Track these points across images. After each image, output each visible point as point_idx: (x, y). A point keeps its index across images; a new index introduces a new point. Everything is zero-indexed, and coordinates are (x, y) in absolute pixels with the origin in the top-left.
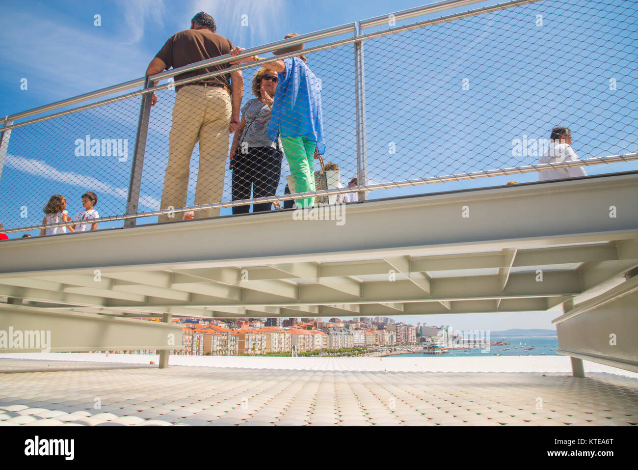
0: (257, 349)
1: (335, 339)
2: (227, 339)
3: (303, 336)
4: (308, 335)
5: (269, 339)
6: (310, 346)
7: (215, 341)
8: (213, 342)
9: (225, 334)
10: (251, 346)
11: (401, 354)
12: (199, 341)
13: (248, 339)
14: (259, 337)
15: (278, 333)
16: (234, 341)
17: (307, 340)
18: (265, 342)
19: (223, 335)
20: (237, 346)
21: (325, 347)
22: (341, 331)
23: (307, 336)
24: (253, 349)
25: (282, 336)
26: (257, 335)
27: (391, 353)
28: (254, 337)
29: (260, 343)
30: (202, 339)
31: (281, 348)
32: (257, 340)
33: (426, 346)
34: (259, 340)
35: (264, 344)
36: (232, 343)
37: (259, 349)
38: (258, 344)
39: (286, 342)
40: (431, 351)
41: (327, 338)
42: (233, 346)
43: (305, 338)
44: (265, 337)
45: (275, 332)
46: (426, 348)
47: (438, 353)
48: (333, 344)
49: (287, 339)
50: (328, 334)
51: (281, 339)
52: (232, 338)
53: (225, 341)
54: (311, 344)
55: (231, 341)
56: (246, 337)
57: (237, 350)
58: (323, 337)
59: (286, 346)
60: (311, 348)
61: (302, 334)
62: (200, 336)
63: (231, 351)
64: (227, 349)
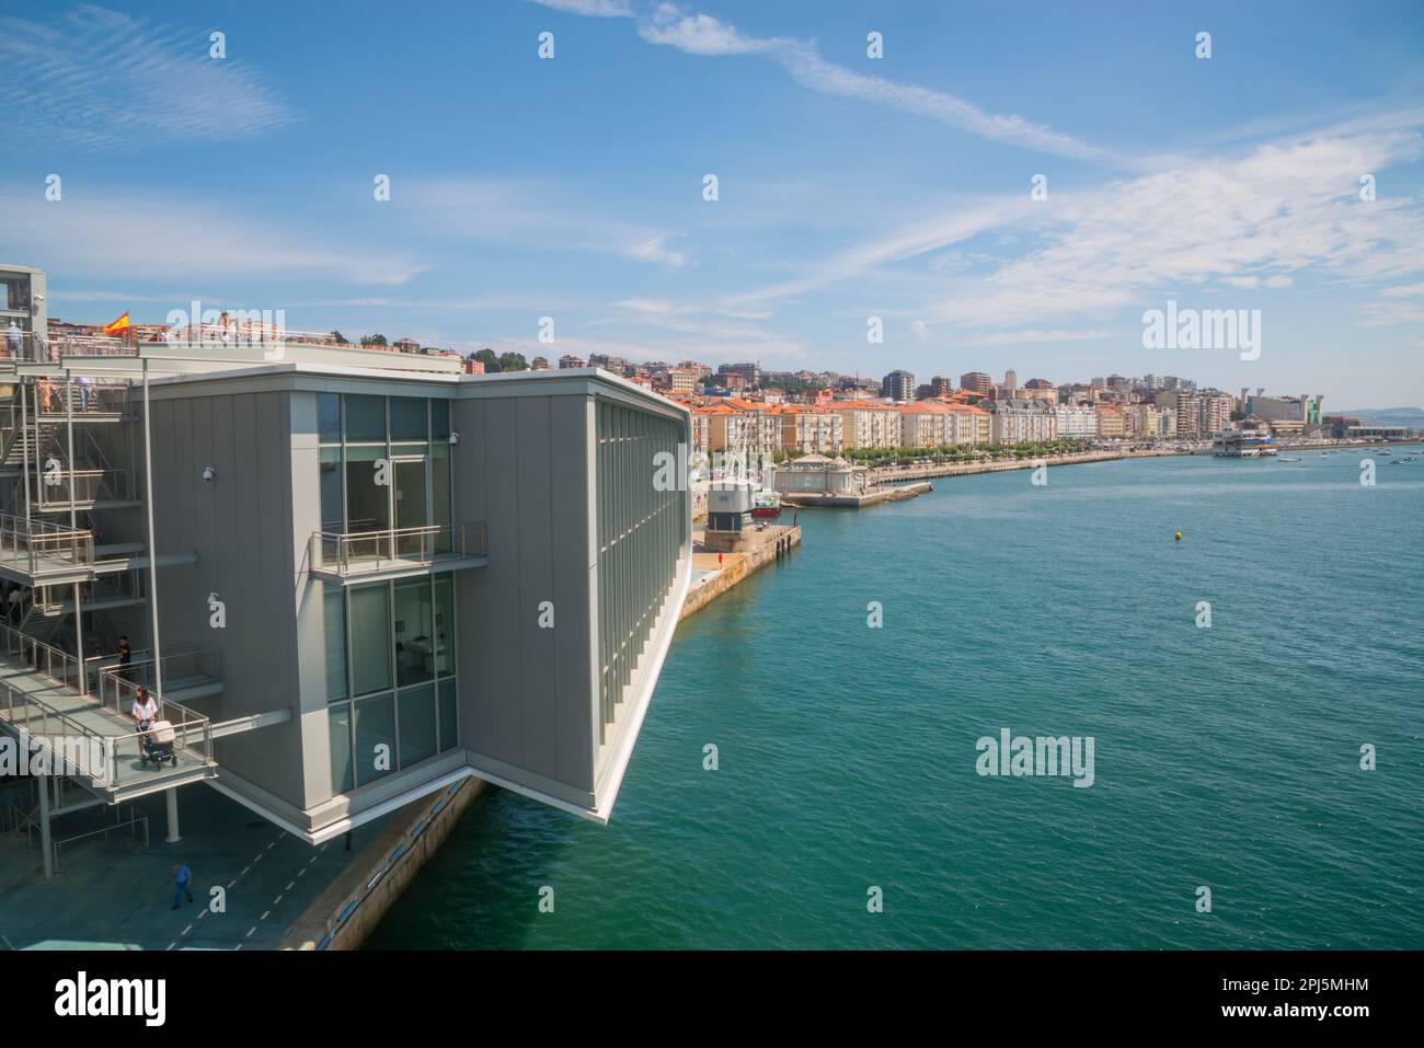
0: (822, 443)
1: (1009, 423)
2: (757, 424)
3: (929, 417)
4: (943, 415)
5: (850, 423)
6: (946, 437)
7: (732, 427)
8: (728, 431)
9: (751, 414)
10: (809, 437)
11: (1158, 455)
12: (699, 430)
13: (803, 424)
14: (827, 419)
15: (869, 410)
16: (771, 427)
17: (940, 425)
18: (841, 429)
19: (748, 416)
20: (779, 437)
21: (985, 439)
22: (1026, 407)
23: (940, 418)
24: (815, 443)
25: (880, 417)
26: (821, 416)
27: (1132, 454)
28: (815, 419)
29: (829, 430)
30: (705, 424)
31: (878, 441)
32: (821, 425)
33: (1219, 439)
34: (826, 425)
35: (839, 434)
36: (768, 430)
37: (827, 443)
38: (825, 433)
39: (889, 428)
40: (1232, 450)
41: (987, 422)
42: (771, 437)
43: (933, 421)
44: (841, 420)
45: (864, 410)
46: (1220, 443)
47: (1250, 455)
48: (1005, 434)
49: (892, 423)
50: (993, 412)
51: (878, 423)
52: (768, 422)
53: (753, 428)
54: (950, 433)
55: (766, 426)
56: (798, 419)
57: (779, 444)
58: (979, 418)
59: (890, 437)
60: (949, 441)
61: (927, 412)
62: (699, 420)
63: (765, 445)
64: (758, 443)
